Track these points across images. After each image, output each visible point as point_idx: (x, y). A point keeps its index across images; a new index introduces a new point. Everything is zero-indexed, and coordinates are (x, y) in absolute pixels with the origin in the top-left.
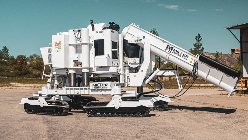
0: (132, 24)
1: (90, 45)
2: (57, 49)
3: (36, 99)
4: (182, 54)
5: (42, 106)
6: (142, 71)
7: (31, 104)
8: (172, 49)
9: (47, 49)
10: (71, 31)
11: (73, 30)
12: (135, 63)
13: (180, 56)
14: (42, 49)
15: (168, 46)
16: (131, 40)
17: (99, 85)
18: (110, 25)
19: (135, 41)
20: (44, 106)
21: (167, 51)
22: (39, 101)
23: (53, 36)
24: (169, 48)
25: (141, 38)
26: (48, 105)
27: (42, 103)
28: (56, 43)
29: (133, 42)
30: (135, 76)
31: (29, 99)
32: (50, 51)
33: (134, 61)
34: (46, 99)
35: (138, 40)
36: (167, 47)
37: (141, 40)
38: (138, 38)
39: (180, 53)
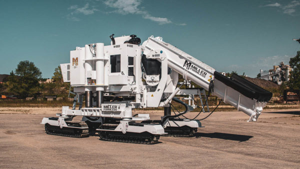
0: (151, 37)
1: (105, 61)
2: (75, 65)
3: (56, 119)
4: (200, 71)
5: (61, 127)
6: (159, 90)
7: (51, 124)
8: (190, 65)
9: (66, 65)
10: (87, 46)
11: (89, 46)
12: (153, 81)
13: (198, 73)
14: (62, 66)
15: (186, 61)
16: (149, 55)
17: (109, 107)
18: (131, 38)
19: (153, 56)
20: (63, 127)
21: (185, 68)
22: (59, 122)
23: (71, 51)
24: (188, 64)
25: (159, 53)
26: (67, 126)
27: (62, 123)
28: (73, 59)
29: (151, 57)
30: (152, 96)
31: (50, 119)
32: (69, 67)
33: (153, 78)
34: (65, 120)
35: (156, 55)
36: (185, 63)
37: (159, 55)
38: (156, 53)
39: (198, 69)
